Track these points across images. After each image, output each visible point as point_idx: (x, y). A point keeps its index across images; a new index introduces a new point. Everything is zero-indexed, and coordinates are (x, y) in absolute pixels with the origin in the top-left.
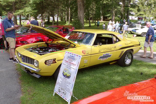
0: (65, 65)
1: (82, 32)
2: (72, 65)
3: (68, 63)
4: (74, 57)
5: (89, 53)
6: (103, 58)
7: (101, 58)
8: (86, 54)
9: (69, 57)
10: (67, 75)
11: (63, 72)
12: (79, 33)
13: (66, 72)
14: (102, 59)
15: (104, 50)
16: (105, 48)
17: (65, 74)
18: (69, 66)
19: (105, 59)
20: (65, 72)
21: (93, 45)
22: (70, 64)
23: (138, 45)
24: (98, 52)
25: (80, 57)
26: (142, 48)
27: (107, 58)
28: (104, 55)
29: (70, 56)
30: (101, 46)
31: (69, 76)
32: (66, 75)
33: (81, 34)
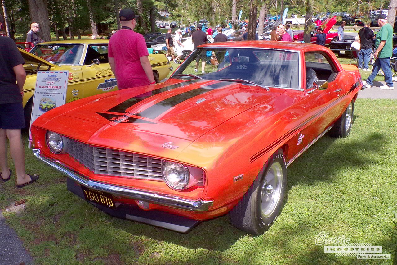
0: (40, 93)
1: (58, 45)
2: (54, 89)
3: (47, 88)
4: (56, 76)
5: (78, 78)
6: (105, 87)
7: (101, 86)
8: (73, 80)
9: (45, 79)
10: (49, 107)
11: (39, 105)
12: (53, 47)
13: (45, 103)
14: (103, 89)
15: (106, 73)
16: (106, 70)
17: (44, 107)
18: (48, 92)
19: (109, 88)
20: (43, 104)
21: (83, 65)
22: (49, 88)
23: (166, 63)
24: (95, 76)
25: (66, 73)
26: (173, 68)
27: (114, 87)
28: (106, 81)
29: (48, 76)
30: (98, 64)
31: (52, 107)
32: (47, 107)
33: (57, 47)
